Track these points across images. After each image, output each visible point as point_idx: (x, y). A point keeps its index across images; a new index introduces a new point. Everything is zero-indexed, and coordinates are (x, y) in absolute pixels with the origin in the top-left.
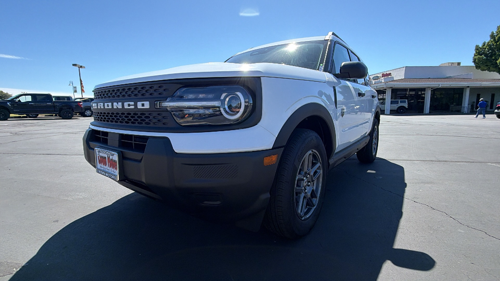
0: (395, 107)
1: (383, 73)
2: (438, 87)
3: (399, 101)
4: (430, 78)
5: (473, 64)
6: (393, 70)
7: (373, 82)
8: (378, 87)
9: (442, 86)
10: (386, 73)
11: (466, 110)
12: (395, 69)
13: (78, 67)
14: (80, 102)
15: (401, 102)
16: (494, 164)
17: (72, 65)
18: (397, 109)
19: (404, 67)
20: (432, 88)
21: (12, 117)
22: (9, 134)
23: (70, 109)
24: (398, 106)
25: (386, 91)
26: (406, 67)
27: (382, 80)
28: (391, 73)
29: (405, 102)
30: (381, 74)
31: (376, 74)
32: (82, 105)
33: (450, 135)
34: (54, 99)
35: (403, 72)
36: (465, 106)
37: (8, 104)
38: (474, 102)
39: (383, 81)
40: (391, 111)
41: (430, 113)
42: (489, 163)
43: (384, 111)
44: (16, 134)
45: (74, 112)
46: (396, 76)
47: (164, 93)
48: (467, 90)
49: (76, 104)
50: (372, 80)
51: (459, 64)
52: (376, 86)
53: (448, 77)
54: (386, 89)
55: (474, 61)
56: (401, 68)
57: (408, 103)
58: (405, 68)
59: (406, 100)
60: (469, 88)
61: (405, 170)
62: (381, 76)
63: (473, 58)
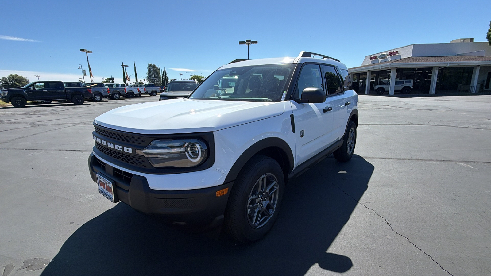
0: (400, 87)
1: (390, 51)
2: (447, 67)
3: (404, 81)
4: (439, 56)
5: (487, 41)
6: (401, 48)
7: (380, 60)
8: (383, 67)
9: (450, 65)
10: (393, 51)
11: (474, 90)
12: (403, 47)
13: (86, 52)
14: (90, 88)
15: (406, 82)
16: (462, 164)
17: (80, 50)
18: (402, 89)
19: (411, 45)
20: (439, 68)
21: (29, 104)
22: (27, 125)
23: (80, 95)
24: (403, 86)
25: (391, 71)
26: (414, 44)
27: (389, 58)
28: (398, 51)
29: (410, 82)
30: (388, 52)
31: (383, 52)
32: (91, 91)
33: (442, 125)
34: (65, 85)
35: (411, 49)
36: (474, 86)
37: (24, 91)
38: (484, 81)
39: (390, 60)
40: (395, 91)
41: (436, 93)
42: (458, 161)
43: (388, 91)
44: (34, 124)
45: (84, 98)
46: (403, 55)
47: (142, 143)
48: (477, 69)
49: (86, 90)
50: (378, 58)
51: (472, 40)
52: (381, 67)
53: (459, 55)
54: (391, 70)
55: (488, 37)
56: (409, 46)
57: (413, 83)
58: (413, 46)
59: (412, 81)
60: (479, 67)
61: (375, 170)
62: (388, 54)
63: (488, 33)
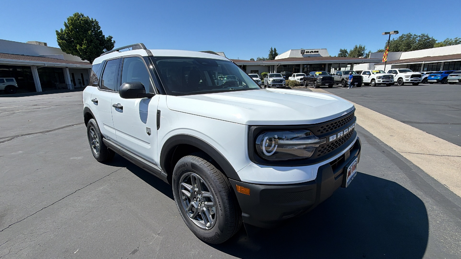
2: (44, 66)
9: (47, 65)
11: (71, 87)
15: (7, 80)
20: (37, 67)
29: (13, 80)
36: (70, 84)
48: (67, 70)
51: (45, 44)
53: (41, 56)
